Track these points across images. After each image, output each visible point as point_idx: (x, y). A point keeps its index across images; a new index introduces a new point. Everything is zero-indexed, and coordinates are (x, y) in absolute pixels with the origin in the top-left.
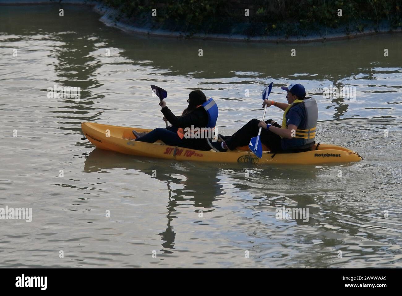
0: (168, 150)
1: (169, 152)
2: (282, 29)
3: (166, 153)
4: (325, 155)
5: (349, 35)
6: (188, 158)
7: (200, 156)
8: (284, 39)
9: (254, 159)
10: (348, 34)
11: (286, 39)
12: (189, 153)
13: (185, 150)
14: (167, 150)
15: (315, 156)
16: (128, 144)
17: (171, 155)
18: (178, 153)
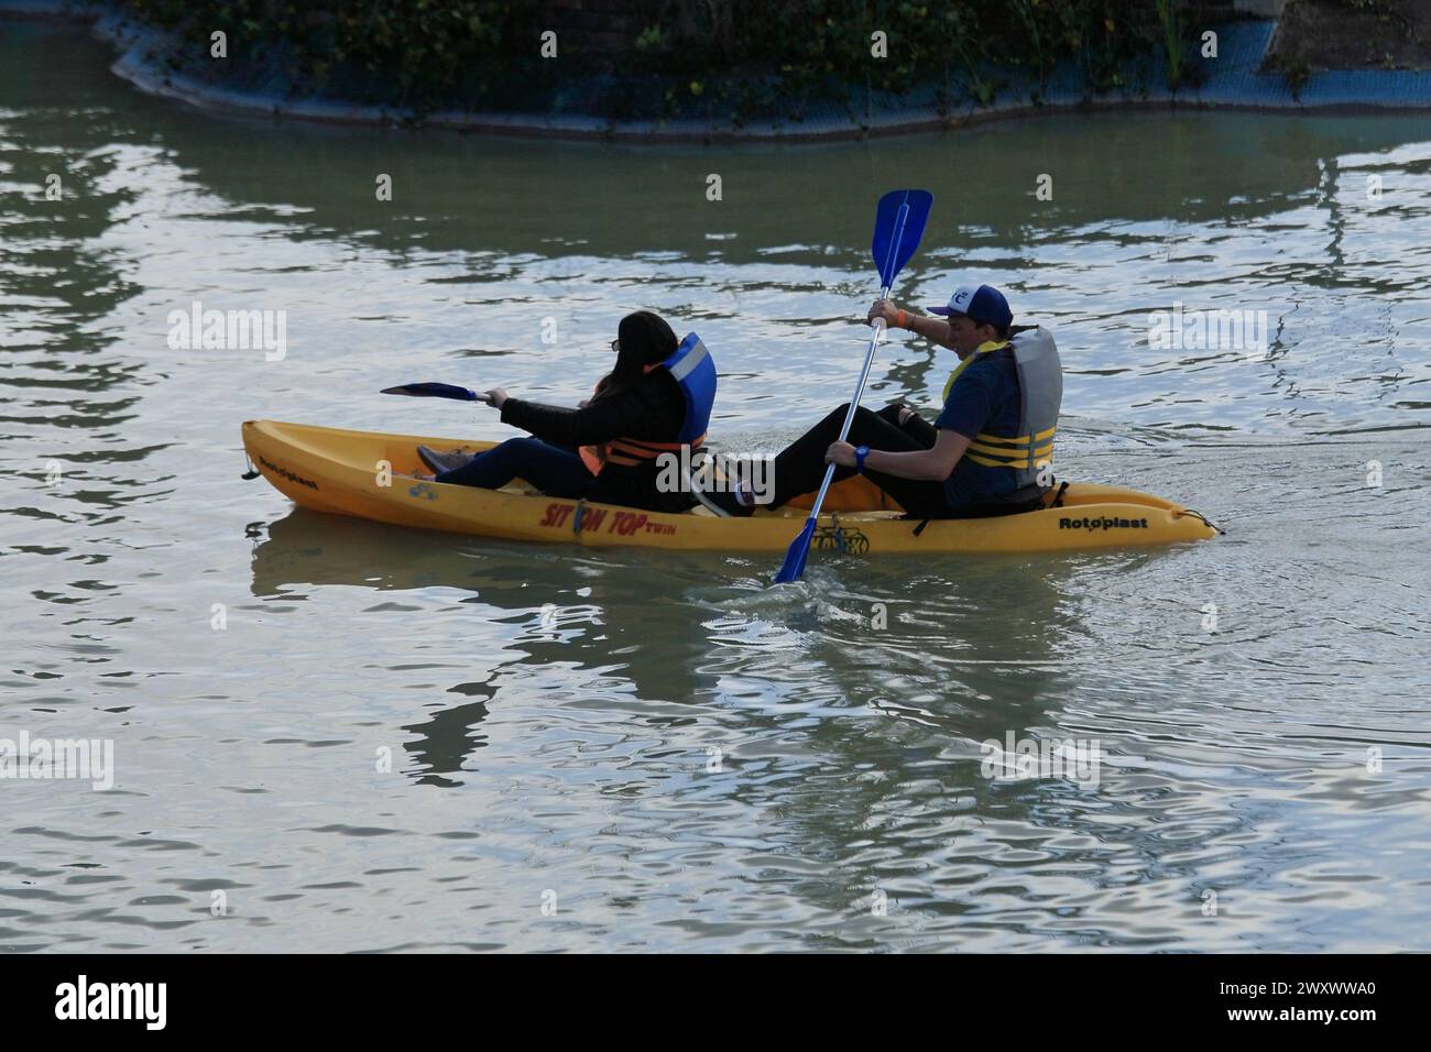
0: (554, 512)
1: (558, 521)
2: (724, 95)
3: (548, 522)
4: (1096, 524)
5: (947, 117)
6: (626, 539)
7: (664, 532)
8: (729, 130)
9: (854, 541)
10: (942, 113)
11: (734, 129)
12: (626, 524)
13: (612, 511)
14: (549, 512)
15: (1062, 527)
16: (414, 493)
17: (565, 531)
18: (587, 522)
